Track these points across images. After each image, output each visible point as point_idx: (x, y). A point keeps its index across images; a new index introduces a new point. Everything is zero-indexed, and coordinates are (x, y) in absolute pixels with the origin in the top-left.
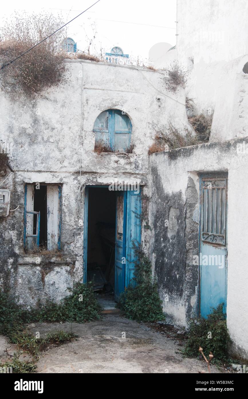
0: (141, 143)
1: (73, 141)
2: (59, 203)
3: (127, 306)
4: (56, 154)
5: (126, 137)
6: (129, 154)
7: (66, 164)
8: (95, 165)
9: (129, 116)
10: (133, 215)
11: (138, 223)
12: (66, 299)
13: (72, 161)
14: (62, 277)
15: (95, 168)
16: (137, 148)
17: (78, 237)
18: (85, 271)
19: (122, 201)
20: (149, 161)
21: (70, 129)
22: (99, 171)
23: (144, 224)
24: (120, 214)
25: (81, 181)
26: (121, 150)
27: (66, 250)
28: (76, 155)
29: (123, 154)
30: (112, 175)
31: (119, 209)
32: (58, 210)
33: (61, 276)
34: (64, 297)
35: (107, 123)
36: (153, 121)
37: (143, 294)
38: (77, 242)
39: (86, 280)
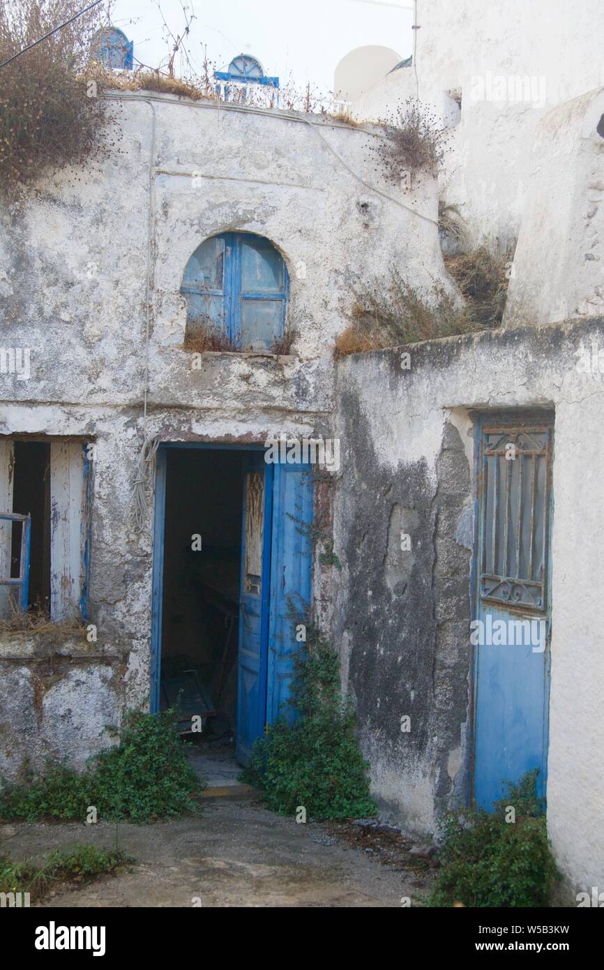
0: (316, 326)
1: (125, 318)
2: (85, 490)
3: (271, 777)
4: (80, 354)
5: (272, 310)
6: (281, 356)
7: (104, 381)
8: (187, 386)
9: (283, 251)
10: (290, 526)
11: (304, 548)
12: (101, 757)
13: (122, 375)
14: (90, 696)
15: (187, 396)
16: (302, 339)
17: (137, 585)
18: (156, 680)
19: (260, 487)
20: (336, 377)
21: (117, 285)
22: (196, 403)
23: (320, 549)
24: (254, 522)
25: (146, 430)
26: (259, 345)
27: (103, 622)
28: (133, 357)
29: (263, 356)
30: (233, 414)
31: (252, 509)
32: (82, 511)
33: (88, 694)
34: (95, 752)
35: (220, 270)
36: (347, 266)
37: (317, 745)
38: (133, 600)
39: (158, 706)
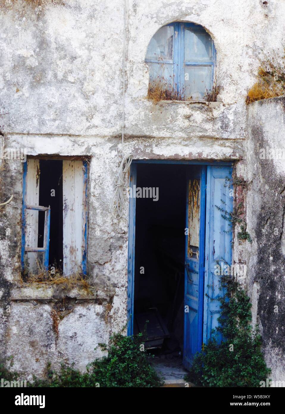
0: (234, 82)
1: (109, 79)
2: (85, 191)
3: (206, 378)
4: (80, 103)
5: (204, 72)
6: (211, 102)
7: (96, 121)
8: (150, 123)
9: (212, 34)
10: (218, 214)
11: (227, 228)
12: (96, 364)
13: (108, 117)
14: (89, 324)
15: (150, 130)
16: (225, 91)
17: (118, 252)
18: (131, 314)
19: (197, 188)
20: (247, 116)
21: (104, 58)
22: (155, 134)
23: (238, 229)
24: (194, 211)
25: (124, 152)
26: (197, 96)
27: (97, 276)
28: (115, 105)
29: (199, 103)
30: (180, 141)
31: (192, 203)
32: (83, 204)
33: (87, 323)
34: (93, 360)
35: (170, 47)
36: (254, 43)
37: (236, 358)
38: (115, 262)
39: (132, 331)
